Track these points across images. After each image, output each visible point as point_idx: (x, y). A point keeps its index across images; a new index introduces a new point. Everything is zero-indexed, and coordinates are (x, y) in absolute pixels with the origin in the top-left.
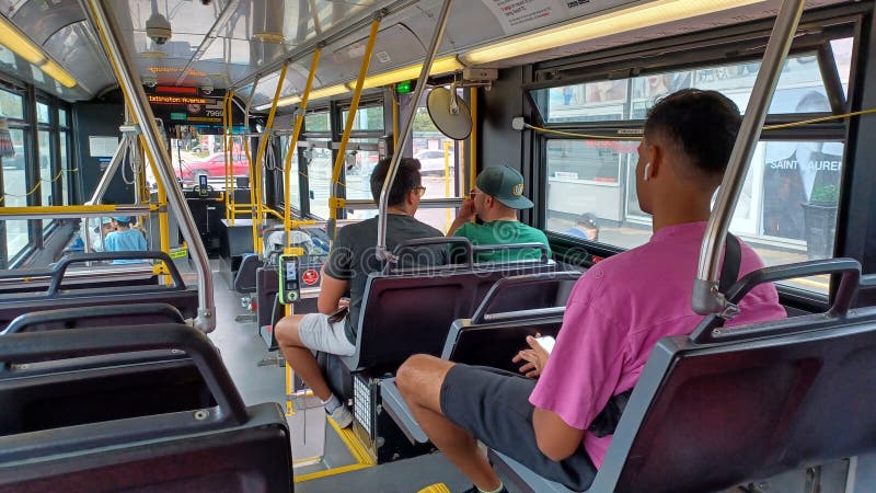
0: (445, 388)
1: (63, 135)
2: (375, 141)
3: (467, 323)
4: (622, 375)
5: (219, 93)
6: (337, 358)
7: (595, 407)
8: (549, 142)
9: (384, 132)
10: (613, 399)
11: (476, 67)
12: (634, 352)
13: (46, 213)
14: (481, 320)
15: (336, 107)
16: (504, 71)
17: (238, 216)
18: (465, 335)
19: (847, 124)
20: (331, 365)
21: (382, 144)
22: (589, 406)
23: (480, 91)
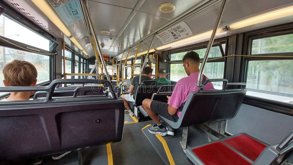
0: (151, 104)
1: (85, 64)
2: (139, 65)
3: (155, 94)
4: (184, 99)
5: (112, 58)
6: (131, 102)
7: (179, 105)
8: (171, 64)
9: (141, 64)
10: (182, 104)
11: (158, 51)
12: (186, 94)
13: (81, 75)
14: (158, 93)
15: (132, 60)
16: (163, 52)
17: (114, 80)
18: (155, 96)
19: (225, 58)
20: (130, 104)
21: (141, 66)
22: (178, 104)
23: (159, 55)
